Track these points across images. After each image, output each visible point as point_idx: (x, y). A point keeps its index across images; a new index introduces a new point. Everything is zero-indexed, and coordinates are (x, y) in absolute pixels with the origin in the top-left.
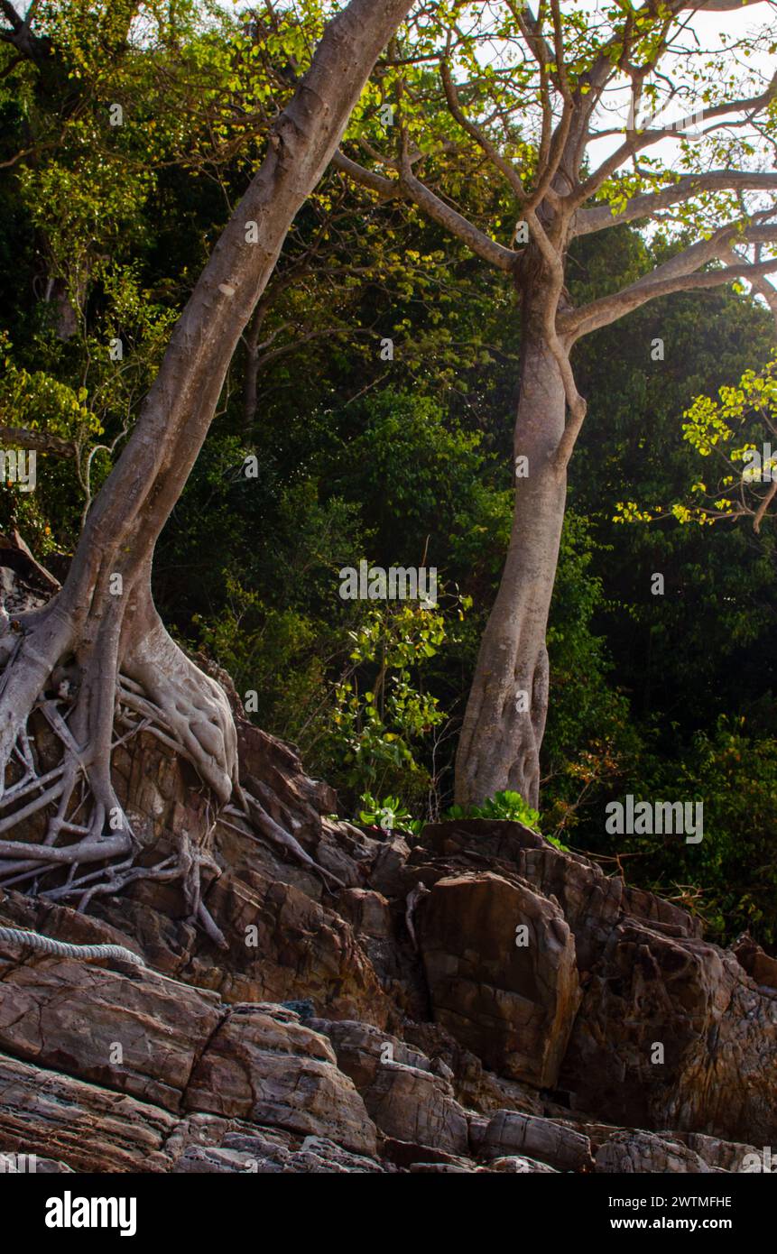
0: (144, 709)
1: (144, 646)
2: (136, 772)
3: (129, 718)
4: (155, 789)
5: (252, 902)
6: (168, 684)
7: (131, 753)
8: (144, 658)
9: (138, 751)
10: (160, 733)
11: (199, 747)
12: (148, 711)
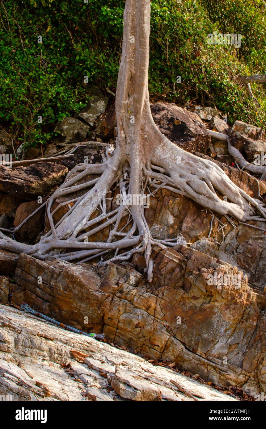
0: (161, 179)
1: (159, 151)
2: (159, 206)
3: (156, 184)
4: (169, 213)
5: (174, 260)
6: (175, 166)
7: (157, 198)
8: (160, 156)
9: (160, 197)
10: (170, 188)
11: (192, 191)
12: (164, 179)
